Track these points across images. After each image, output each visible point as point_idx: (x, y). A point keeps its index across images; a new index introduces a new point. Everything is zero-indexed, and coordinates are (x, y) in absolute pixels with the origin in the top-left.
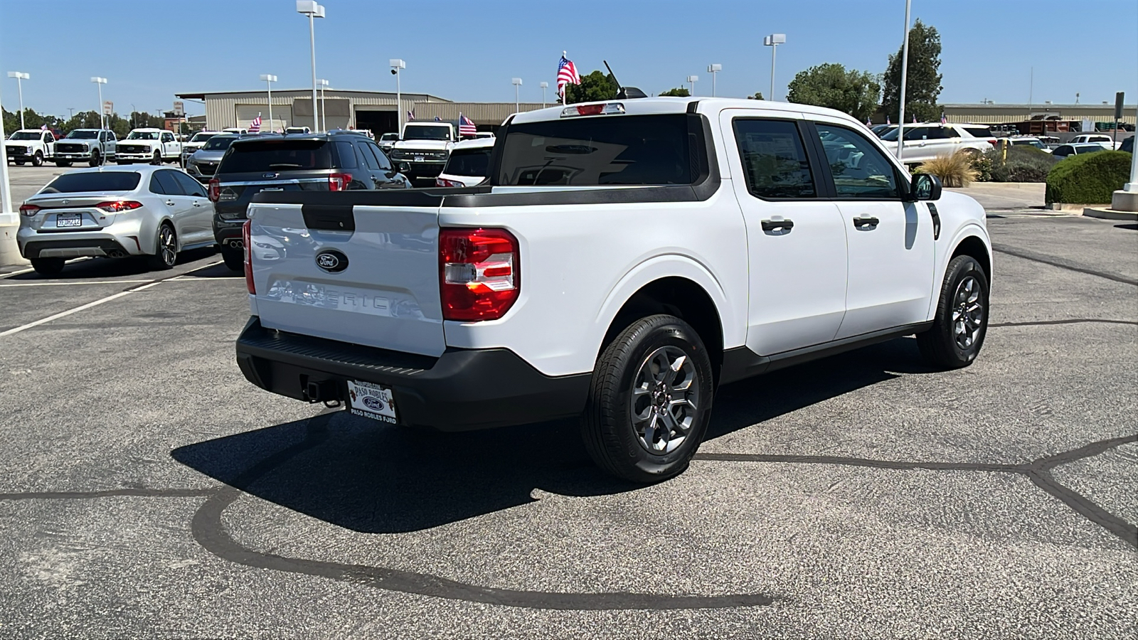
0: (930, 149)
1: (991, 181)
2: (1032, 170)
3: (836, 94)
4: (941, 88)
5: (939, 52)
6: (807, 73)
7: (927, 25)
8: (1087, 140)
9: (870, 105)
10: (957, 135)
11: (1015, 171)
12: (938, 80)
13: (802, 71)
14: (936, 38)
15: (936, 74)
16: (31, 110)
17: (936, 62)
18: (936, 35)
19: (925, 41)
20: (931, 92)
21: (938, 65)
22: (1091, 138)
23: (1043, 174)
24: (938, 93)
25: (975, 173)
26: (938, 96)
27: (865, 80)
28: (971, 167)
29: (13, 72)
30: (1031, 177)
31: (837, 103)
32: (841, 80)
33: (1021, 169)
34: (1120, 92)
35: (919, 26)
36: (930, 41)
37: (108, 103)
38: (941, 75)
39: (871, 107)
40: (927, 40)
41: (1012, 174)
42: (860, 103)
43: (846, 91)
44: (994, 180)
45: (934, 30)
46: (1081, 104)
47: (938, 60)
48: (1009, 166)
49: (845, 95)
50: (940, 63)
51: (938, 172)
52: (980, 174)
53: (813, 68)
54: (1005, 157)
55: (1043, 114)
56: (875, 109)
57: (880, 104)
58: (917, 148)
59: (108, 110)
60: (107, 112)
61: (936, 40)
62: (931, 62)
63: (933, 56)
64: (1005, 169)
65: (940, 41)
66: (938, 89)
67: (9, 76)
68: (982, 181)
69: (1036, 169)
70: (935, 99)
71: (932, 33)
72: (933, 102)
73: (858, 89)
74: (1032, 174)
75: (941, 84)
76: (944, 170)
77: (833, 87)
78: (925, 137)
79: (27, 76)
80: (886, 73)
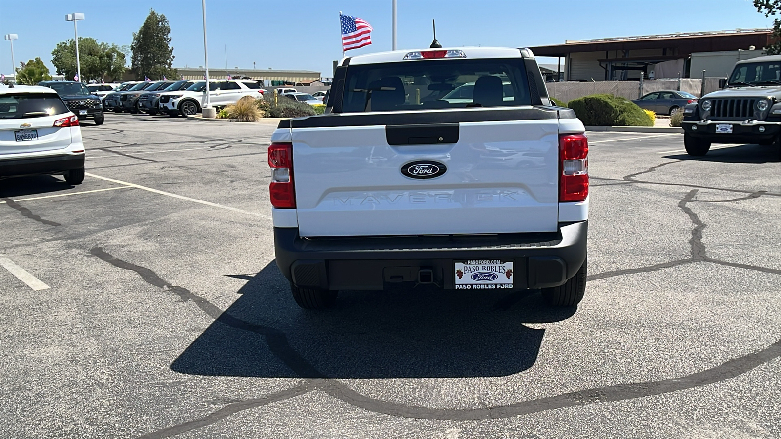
0: (223, 97)
1: (270, 117)
2: (294, 110)
3: (94, 60)
4: (174, 57)
5: (169, 32)
6: (66, 44)
7: (159, 13)
8: (283, 91)
9: (120, 68)
10: (240, 88)
11: (284, 110)
12: (171, 51)
13: (62, 42)
14: (166, 22)
15: (169, 47)
17: (168, 39)
18: (166, 20)
19: (158, 24)
20: (167, 59)
21: (170, 41)
22: (285, 90)
23: (300, 112)
24: (172, 60)
25: (261, 112)
26: (172, 62)
27: (114, 50)
28: (258, 108)
30: (294, 114)
31: (95, 66)
32: (96, 50)
33: (287, 109)
34: (335, 60)
35: (153, 13)
36: (162, 24)
38: (173, 48)
39: (121, 69)
40: (160, 23)
41: (283, 112)
42: (112, 66)
43: (101, 57)
44: (272, 116)
45: (164, 17)
46: (257, 69)
47: (169, 37)
48: (280, 107)
49: (100, 60)
50: (171, 40)
51: (239, 112)
52: (264, 112)
53: (71, 40)
54: (277, 102)
55: (239, 75)
56: (124, 71)
57: (130, 68)
58: (215, 96)
61: (166, 23)
62: (165, 39)
63: (165, 35)
64: (278, 109)
65: (170, 25)
66: (172, 57)
68: (265, 117)
69: (296, 108)
70: (170, 64)
71: (163, 19)
72: (170, 67)
73: (110, 56)
74: (294, 112)
75: (173, 54)
76: (243, 111)
77: (90, 54)
78: (219, 88)
80: (132, 46)
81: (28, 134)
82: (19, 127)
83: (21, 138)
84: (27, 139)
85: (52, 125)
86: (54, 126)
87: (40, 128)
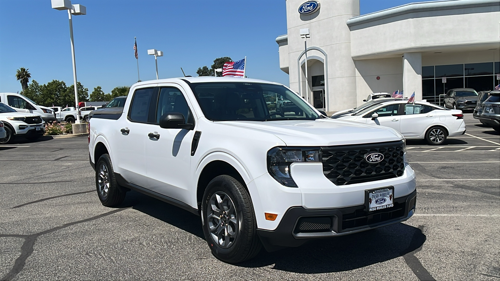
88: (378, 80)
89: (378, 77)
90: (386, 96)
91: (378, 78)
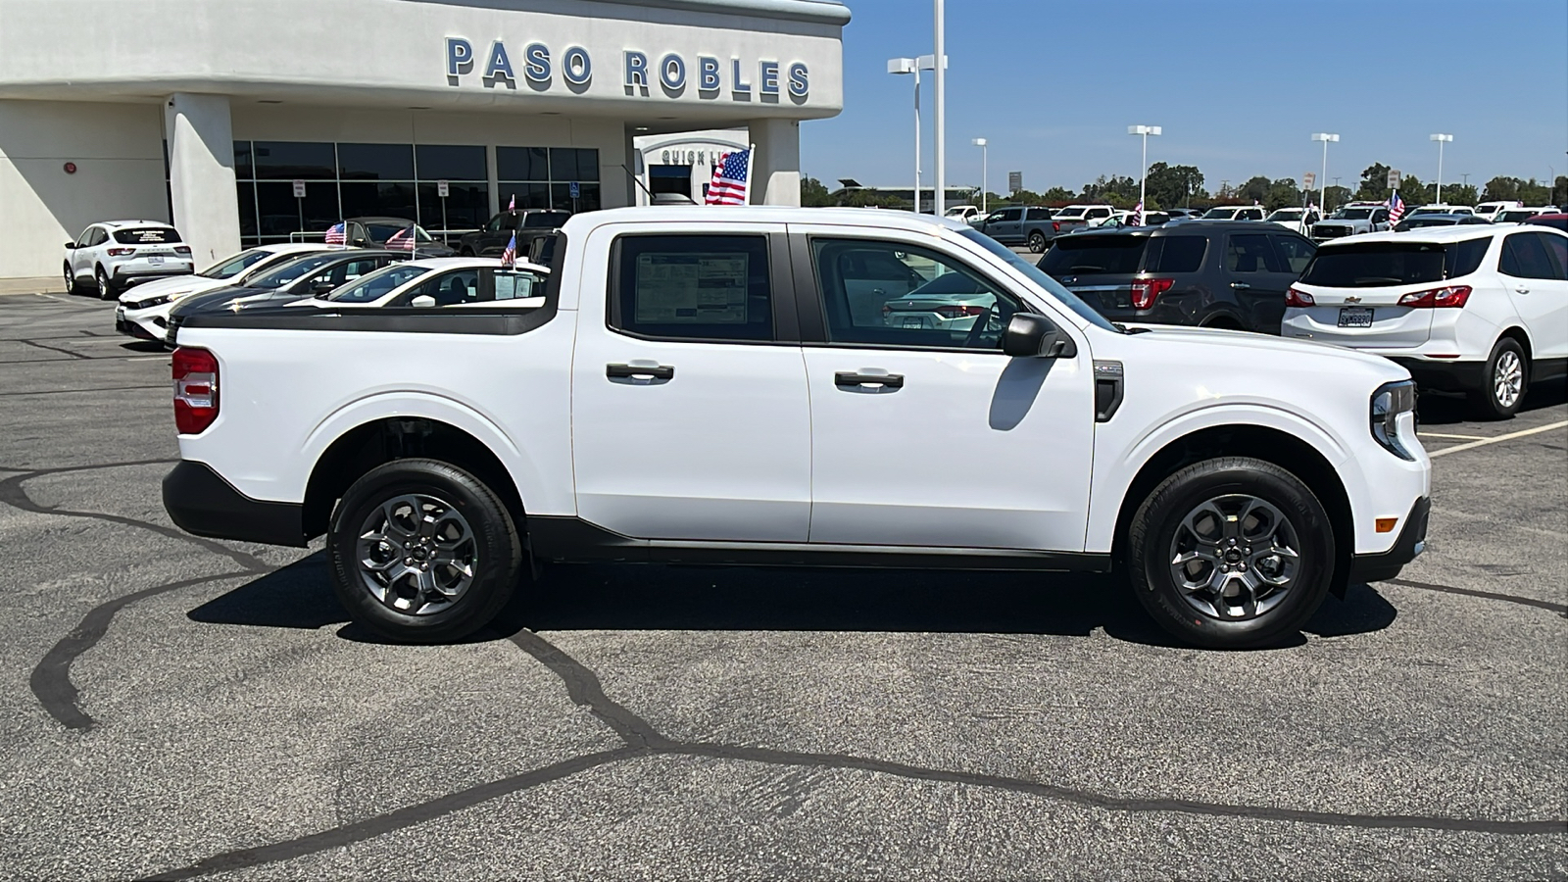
16: (1413, 178)
29: (1317, 135)
37: (1309, 175)
59: (1308, 184)
60: (1307, 186)
67: (1313, 139)
79: (1336, 138)
81: (1358, 314)
82: (1342, 302)
83: (1344, 322)
84: (1354, 325)
85: (1397, 302)
86: (1400, 303)
87: (1379, 306)
88: (73, 175)
89: (68, 164)
90: (162, 232)
91: (70, 168)
